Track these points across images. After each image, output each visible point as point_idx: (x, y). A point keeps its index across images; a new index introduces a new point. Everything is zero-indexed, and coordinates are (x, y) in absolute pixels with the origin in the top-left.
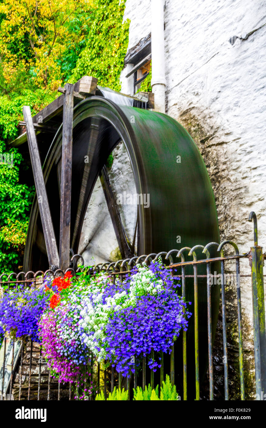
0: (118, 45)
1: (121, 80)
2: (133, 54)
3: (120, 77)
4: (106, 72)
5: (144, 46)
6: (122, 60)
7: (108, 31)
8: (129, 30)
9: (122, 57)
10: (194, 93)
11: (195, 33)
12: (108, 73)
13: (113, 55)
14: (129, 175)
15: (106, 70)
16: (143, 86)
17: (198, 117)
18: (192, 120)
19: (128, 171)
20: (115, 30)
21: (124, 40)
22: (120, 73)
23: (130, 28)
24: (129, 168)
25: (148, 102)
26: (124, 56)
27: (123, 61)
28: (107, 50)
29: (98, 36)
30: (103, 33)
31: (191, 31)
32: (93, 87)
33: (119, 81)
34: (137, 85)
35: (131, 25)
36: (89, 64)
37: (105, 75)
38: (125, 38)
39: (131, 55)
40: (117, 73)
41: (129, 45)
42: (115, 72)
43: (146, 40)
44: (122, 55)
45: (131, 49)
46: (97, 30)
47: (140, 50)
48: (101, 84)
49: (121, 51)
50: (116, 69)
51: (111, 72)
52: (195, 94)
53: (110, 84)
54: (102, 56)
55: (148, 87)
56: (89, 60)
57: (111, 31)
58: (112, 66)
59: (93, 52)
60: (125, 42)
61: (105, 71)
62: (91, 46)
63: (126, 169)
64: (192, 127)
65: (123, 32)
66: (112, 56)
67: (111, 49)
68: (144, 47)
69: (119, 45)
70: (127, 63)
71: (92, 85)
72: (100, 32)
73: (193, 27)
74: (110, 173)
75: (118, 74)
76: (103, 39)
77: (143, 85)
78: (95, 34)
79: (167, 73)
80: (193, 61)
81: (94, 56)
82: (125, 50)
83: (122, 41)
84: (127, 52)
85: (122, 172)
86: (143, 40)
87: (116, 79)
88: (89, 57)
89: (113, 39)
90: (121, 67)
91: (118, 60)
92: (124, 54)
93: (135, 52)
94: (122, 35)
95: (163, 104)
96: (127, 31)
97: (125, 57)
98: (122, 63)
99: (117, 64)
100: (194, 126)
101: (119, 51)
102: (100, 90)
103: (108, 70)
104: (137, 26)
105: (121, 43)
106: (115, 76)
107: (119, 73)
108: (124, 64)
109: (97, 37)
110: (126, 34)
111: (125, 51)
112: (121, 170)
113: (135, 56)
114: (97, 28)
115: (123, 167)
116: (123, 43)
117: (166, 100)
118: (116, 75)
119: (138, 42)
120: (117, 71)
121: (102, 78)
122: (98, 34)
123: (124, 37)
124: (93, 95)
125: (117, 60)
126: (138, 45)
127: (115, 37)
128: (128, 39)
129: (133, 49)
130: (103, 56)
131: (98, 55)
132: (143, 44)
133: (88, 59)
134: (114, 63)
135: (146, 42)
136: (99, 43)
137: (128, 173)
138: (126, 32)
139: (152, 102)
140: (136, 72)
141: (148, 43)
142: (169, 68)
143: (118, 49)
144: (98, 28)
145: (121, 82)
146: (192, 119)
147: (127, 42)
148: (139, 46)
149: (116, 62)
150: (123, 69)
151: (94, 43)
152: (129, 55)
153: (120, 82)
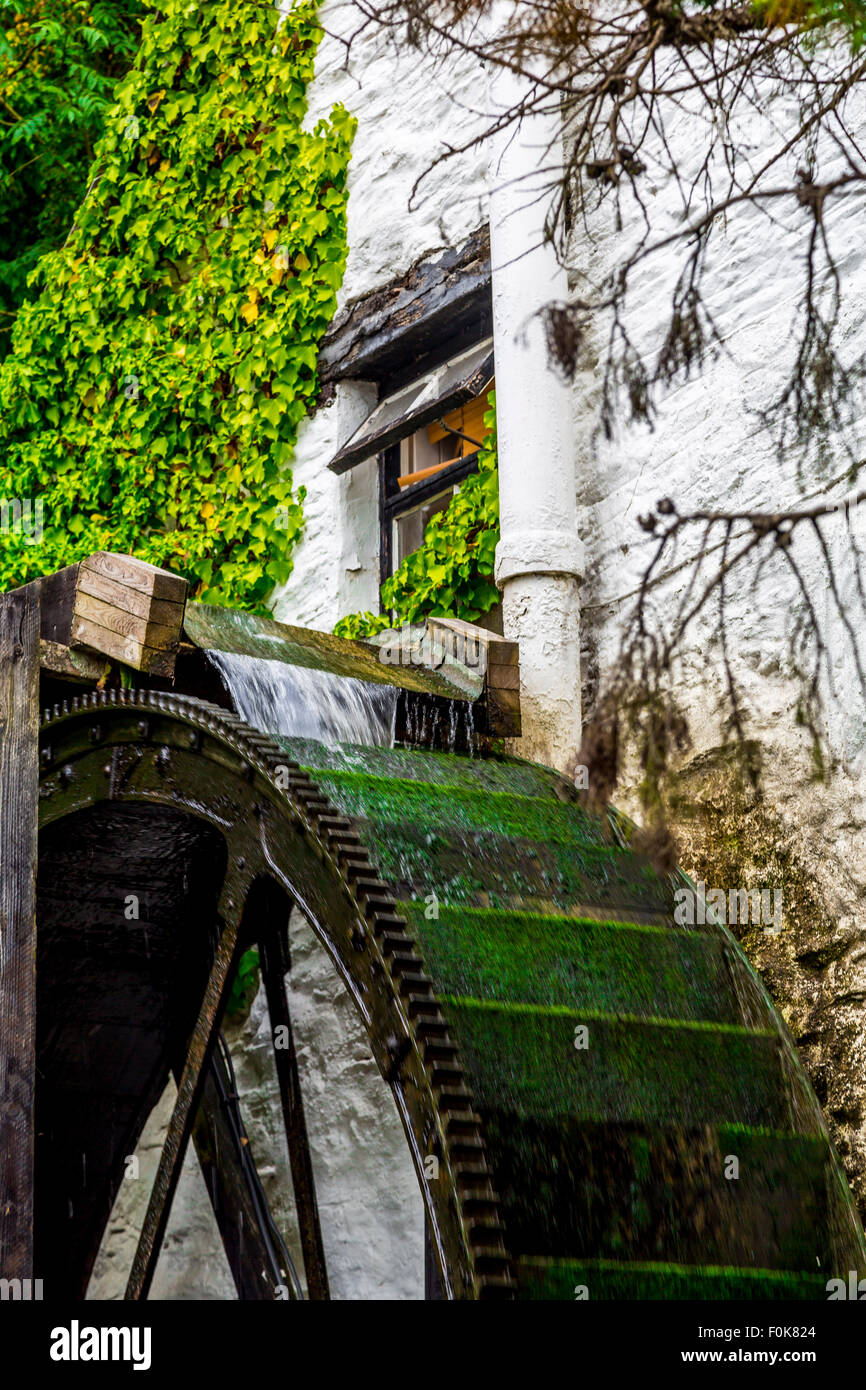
0: (280, 263)
1: (301, 475)
2: (375, 333)
3: (293, 457)
4: (208, 416)
5: (441, 297)
6: (308, 357)
7: (217, 164)
8: (350, 178)
9: (307, 337)
10: (757, 655)
11: (755, 291)
12: (218, 418)
13: (251, 313)
14: (360, 1081)
15: (206, 401)
16: (438, 541)
17: (780, 807)
18: (748, 819)
19: (359, 1057)
20: (259, 165)
21: (317, 238)
22: (293, 430)
23: (352, 165)
24: (361, 1039)
25: (483, 697)
26: (320, 333)
27: (312, 366)
28: (213, 284)
29: (149, 183)
30: (182, 166)
31: (728, 276)
32: (162, 636)
33: (289, 478)
34: (404, 515)
35: (357, 154)
36: (97, 345)
37: (202, 429)
38: (323, 227)
39: (362, 338)
40: (273, 435)
41: (349, 276)
42: (266, 423)
43: (456, 267)
44: (307, 327)
45: (363, 299)
46: (144, 142)
47: (418, 319)
48: (175, 481)
49: (298, 304)
50: (273, 411)
51: (237, 422)
52: (762, 666)
53: (232, 492)
54: (178, 306)
55: (469, 551)
56: (93, 320)
57: (232, 169)
58: (243, 383)
59: (121, 275)
60: (322, 251)
61: (197, 406)
62: (104, 232)
63: (342, 1038)
64: (749, 862)
65: (312, 190)
66: (243, 321)
67: (237, 275)
68: (444, 303)
69: (286, 266)
70: (338, 379)
71: (152, 625)
72: (161, 159)
73: (743, 255)
74: (239, 1051)
75: (281, 439)
76: (184, 203)
77: (441, 535)
78: (133, 167)
79: (590, 496)
80: (742, 462)
81: (126, 303)
82: (323, 296)
83: (309, 243)
84: (337, 314)
85: (314, 1050)
86: (435, 259)
87: (271, 469)
88: (92, 296)
89: (245, 215)
90: (299, 396)
91: (279, 357)
92: (321, 322)
93: (389, 323)
94: (303, 206)
95: (569, 696)
96: (333, 183)
97: (323, 343)
98: (305, 374)
99: (274, 375)
100: (759, 861)
101: (286, 302)
102: (199, 651)
103: (215, 402)
104: (395, 166)
105: (297, 253)
106: (264, 447)
107: (289, 430)
108: (320, 384)
109: (146, 188)
110: (328, 203)
111: (322, 304)
112: (309, 1039)
113: (388, 344)
114: (144, 132)
115: (321, 1023)
116: (310, 252)
117: (584, 662)
118: (267, 442)
119: (403, 266)
120: (276, 421)
121: (179, 450)
122: (153, 170)
123: (320, 223)
124: (161, 683)
125: (273, 358)
126: (403, 281)
127: (255, 204)
128: (343, 236)
129: (375, 300)
130: (187, 307)
131: (154, 300)
132: (440, 289)
133: (86, 307)
134: (260, 368)
135: (453, 277)
136: (159, 225)
137: (356, 1069)
138: (330, 191)
139: (507, 697)
140: (396, 450)
141: (467, 286)
142: (602, 469)
143: (282, 288)
144: (152, 136)
145: (303, 490)
146: (747, 811)
147: (337, 255)
148: (412, 295)
149: (270, 363)
150: (311, 414)
151: (128, 221)
152: (351, 335)
153: (295, 489)
